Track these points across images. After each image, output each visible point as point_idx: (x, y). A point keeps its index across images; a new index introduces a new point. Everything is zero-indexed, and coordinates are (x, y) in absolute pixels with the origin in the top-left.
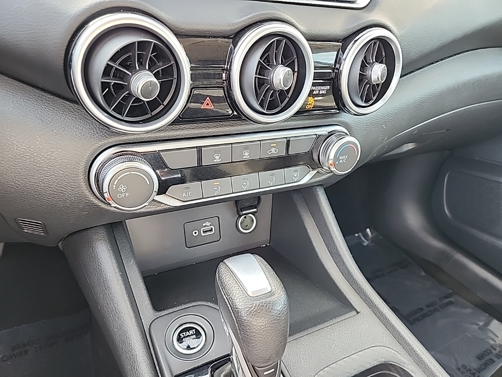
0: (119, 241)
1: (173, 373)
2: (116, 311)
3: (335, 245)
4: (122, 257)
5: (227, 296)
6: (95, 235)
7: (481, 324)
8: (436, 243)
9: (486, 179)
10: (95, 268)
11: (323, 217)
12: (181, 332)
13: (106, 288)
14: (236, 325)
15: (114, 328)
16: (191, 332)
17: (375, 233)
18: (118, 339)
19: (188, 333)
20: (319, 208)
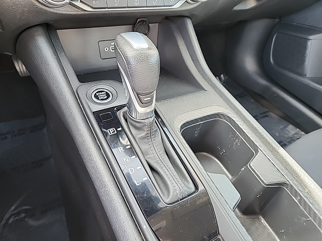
0: (53, 41)
1: (92, 110)
2: (54, 77)
3: (196, 55)
4: (57, 50)
5: (120, 50)
6: (36, 32)
7: (282, 127)
8: (263, 82)
9: (299, 37)
10: (38, 53)
11: (189, 37)
12: (97, 92)
13: (46, 65)
14: (126, 66)
15: (54, 87)
16: (103, 93)
17: (227, 77)
18: (56, 93)
19: (101, 93)
20: (188, 32)
